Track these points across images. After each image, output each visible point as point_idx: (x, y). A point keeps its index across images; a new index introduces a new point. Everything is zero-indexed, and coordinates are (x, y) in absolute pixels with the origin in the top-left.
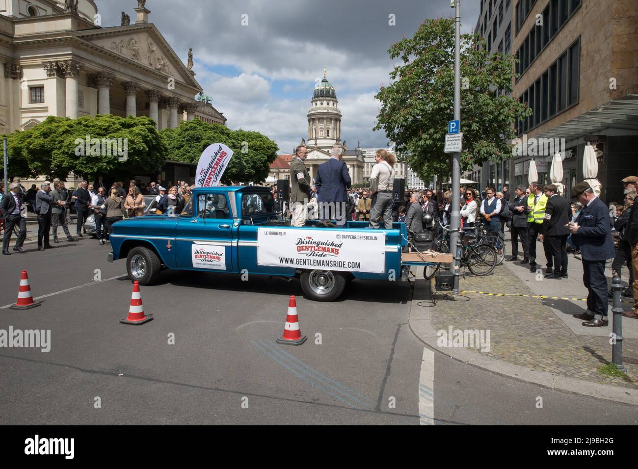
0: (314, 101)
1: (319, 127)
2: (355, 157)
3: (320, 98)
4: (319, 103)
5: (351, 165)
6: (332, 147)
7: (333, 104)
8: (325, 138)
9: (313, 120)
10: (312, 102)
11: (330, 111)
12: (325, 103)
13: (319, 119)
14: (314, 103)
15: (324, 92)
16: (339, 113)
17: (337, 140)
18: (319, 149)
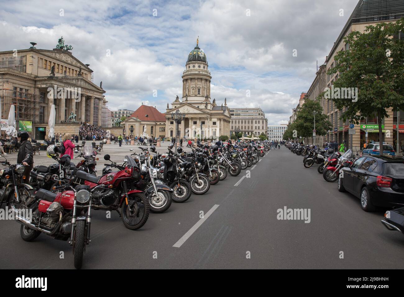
0: (188, 64)
1: (191, 86)
2: (222, 112)
3: (193, 62)
4: (191, 66)
5: (217, 119)
6: (201, 103)
7: (204, 67)
8: (196, 96)
9: (186, 80)
10: (186, 66)
11: (201, 73)
12: (197, 65)
13: (191, 79)
14: (188, 66)
15: (196, 56)
16: (209, 74)
17: (206, 97)
18: (190, 105)
